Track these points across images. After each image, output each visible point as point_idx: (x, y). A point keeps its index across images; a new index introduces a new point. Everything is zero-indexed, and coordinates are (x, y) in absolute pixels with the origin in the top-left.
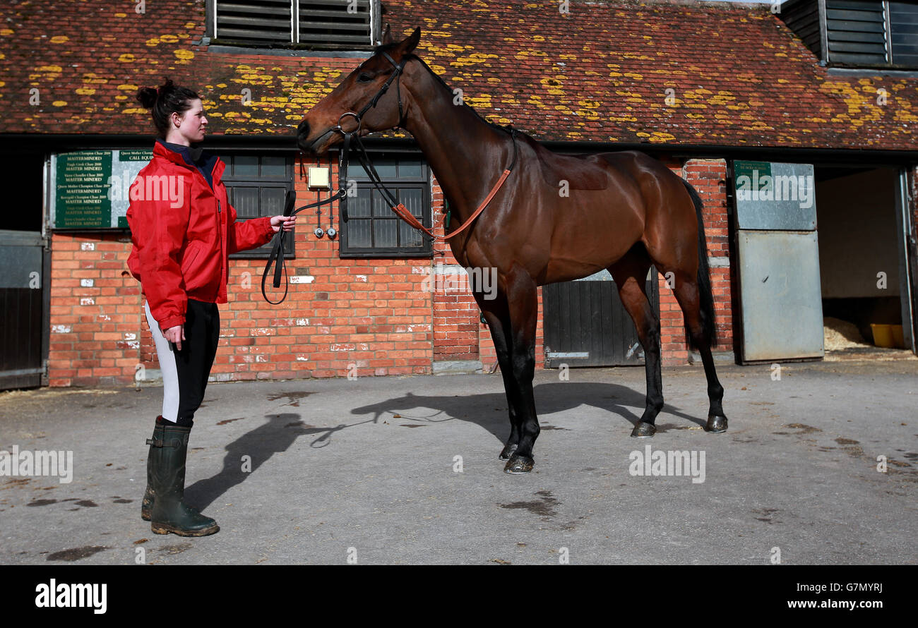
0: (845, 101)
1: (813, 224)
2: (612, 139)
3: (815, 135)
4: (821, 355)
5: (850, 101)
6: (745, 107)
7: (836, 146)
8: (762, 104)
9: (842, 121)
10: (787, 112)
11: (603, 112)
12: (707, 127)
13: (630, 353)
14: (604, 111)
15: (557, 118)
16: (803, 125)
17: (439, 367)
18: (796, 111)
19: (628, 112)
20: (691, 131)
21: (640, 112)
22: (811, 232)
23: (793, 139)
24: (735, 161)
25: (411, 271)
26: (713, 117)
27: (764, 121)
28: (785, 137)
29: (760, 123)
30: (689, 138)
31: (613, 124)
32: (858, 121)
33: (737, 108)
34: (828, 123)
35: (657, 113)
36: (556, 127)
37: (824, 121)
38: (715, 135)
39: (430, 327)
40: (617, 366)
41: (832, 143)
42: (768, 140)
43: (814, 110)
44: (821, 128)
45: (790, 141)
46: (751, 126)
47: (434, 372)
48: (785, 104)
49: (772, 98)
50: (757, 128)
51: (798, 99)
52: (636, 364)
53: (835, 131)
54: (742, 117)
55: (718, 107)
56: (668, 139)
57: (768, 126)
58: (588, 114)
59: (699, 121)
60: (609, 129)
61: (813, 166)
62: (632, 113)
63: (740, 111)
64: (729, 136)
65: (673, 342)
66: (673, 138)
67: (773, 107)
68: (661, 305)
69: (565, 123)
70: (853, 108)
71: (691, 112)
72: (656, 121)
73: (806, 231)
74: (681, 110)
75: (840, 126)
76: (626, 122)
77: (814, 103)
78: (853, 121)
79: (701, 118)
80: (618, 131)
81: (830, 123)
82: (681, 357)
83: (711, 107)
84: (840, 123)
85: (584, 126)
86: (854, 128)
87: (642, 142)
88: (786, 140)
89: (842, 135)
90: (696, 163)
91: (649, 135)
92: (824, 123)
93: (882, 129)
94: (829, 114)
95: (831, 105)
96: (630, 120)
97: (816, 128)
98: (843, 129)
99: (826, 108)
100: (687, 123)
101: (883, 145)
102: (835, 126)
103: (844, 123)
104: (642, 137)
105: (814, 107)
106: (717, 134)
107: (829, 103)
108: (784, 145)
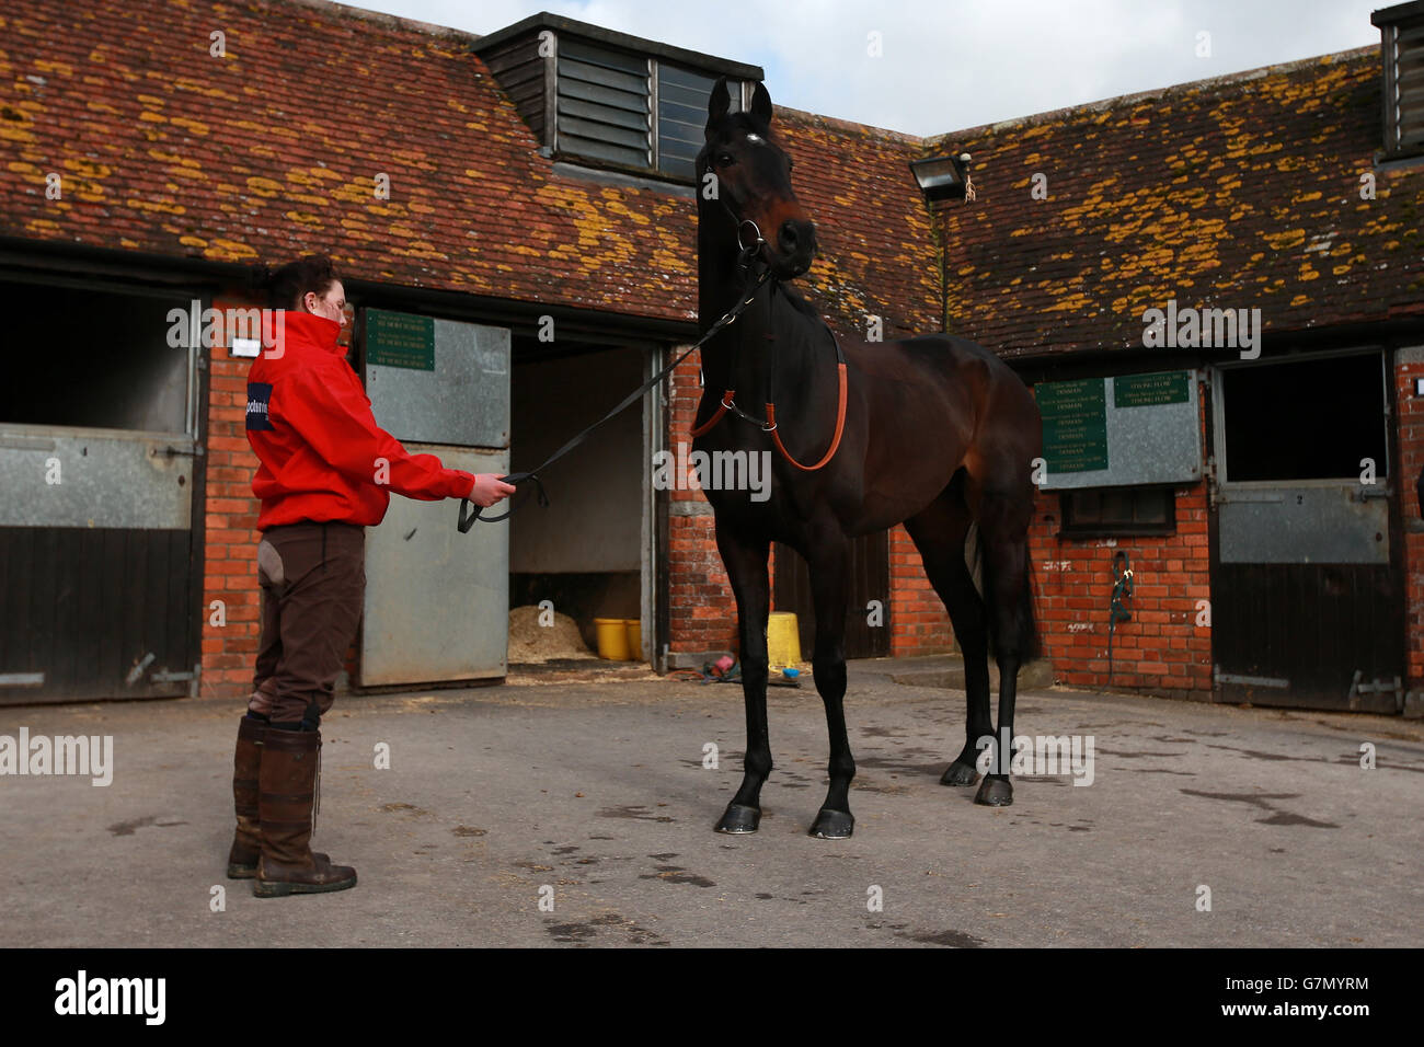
0: (576, 222)
1: (502, 436)
2: (125, 242)
3: (518, 276)
4: (502, 675)
5: (584, 224)
6: (400, 211)
7: (549, 298)
8: (433, 210)
9: (566, 258)
10: (473, 230)
11: (114, 187)
12: (323, 240)
13: (136, 673)
14: (118, 186)
15: (9, 187)
16: (499, 257)
18: (490, 231)
19: (169, 194)
20: (292, 245)
21: (193, 197)
22: (498, 452)
23: (477, 279)
24: (368, 309)
26: (337, 223)
27: (432, 242)
28: (465, 274)
29: (423, 245)
30: (284, 257)
31: (132, 214)
32: (593, 261)
33: (385, 212)
34: (542, 258)
35: (229, 203)
36: (5, 207)
37: (536, 253)
38: (337, 258)
40: (104, 701)
41: (544, 295)
42: (434, 277)
43: (522, 233)
44: (529, 265)
45: (473, 282)
46: (406, 249)
48: (474, 216)
49: (452, 201)
50: (418, 254)
51: (498, 207)
52: (146, 696)
53: (553, 273)
54: (392, 230)
55: (349, 207)
56: (242, 256)
57: (437, 251)
58: (83, 188)
59: (309, 228)
60: (123, 223)
61: (509, 332)
62: (176, 196)
63: (390, 219)
64: (362, 263)
65: (227, 651)
66: (253, 254)
67: (450, 218)
68: (207, 579)
69: (26, 200)
70: (587, 238)
71: (295, 209)
72: (225, 218)
73: (490, 448)
74: (278, 203)
75: (562, 265)
76: (161, 212)
77: (523, 219)
78: (583, 259)
79: (314, 223)
80: (142, 230)
81: (546, 259)
82: (242, 680)
83: (337, 205)
84: (563, 260)
85: (70, 212)
86: (584, 273)
87: (188, 255)
88: (467, 280)
89: (563, 282)
91: (205, 244)
92: (536, 257)
93: (628, 277)
94: (546, 243)
95: (551, 226)
96: (170, 210)
97: (521, 264)
98: (566, 270)
99: (542, 232)
100: (286, 229)
101: (628, 307)
102: (553, 265)
103: (568, 261)
104: (189, 246)
105: (521, 228)
106: (341, 257)
107: (548, 223)
108: (460, 289)
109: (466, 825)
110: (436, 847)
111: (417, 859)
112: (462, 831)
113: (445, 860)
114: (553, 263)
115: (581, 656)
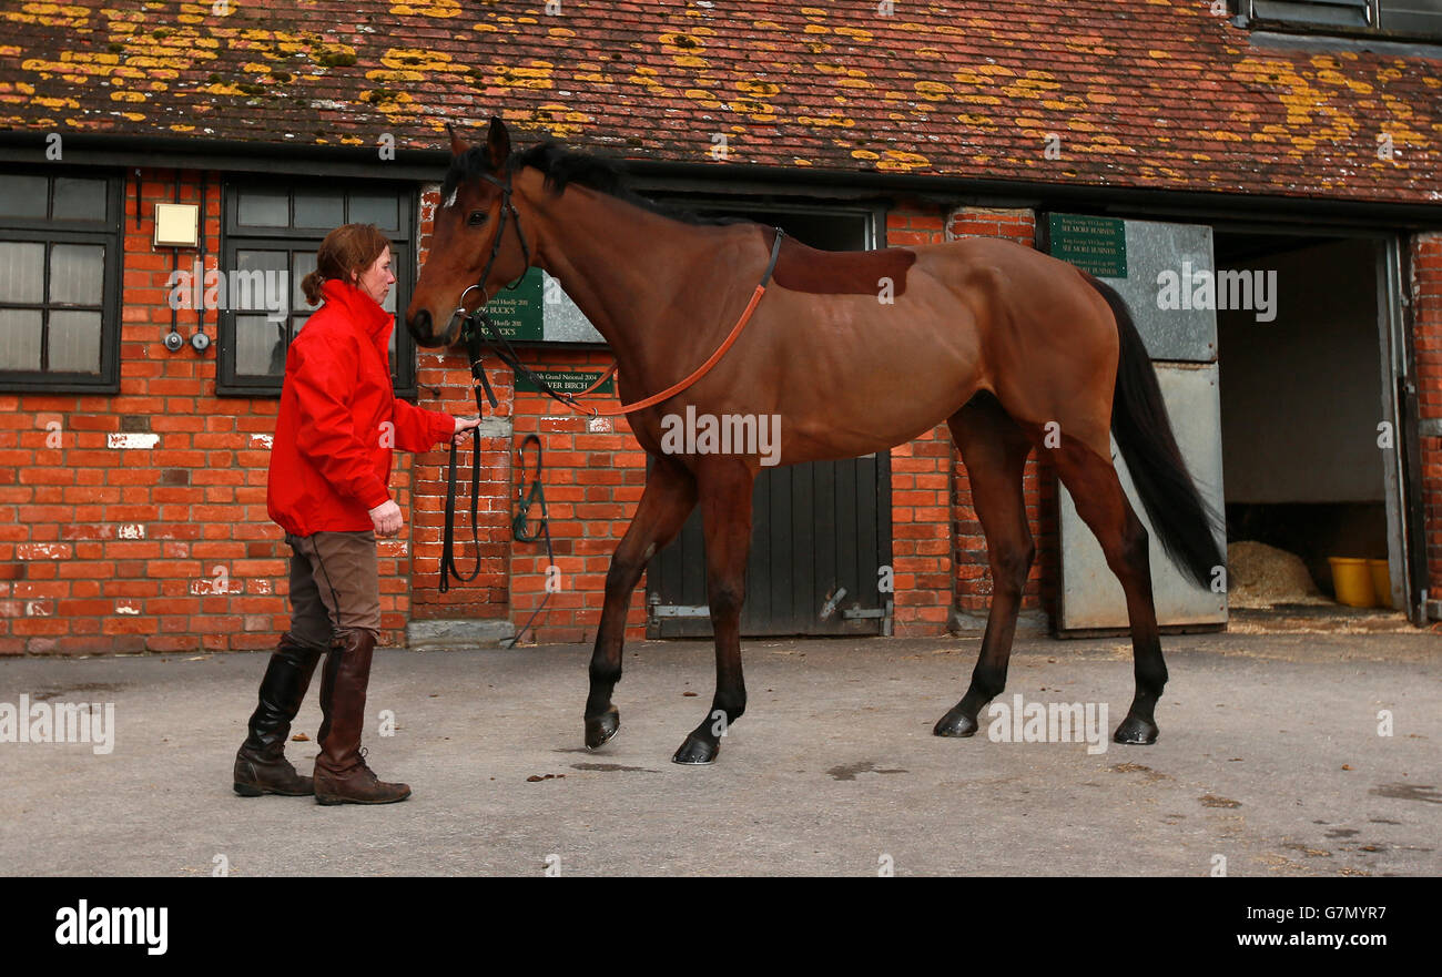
0: (1281, 98)
1: (1208, 350)
2: (798, 161)
3: (1217, 166)
4: (1222, 620)
5: (1292, 99)
6: (1078, 104)
7: (1259, 188)
8: (1114, 99)
9: (1273, 140)
10: (1163, 118)
11: (784, 105)
12: (997, 142)
13: (829, 609)
14: (788, 104)
15: (687, 115)
16: (1194, 145)
17: (419, 631)
18: (1181, 117)
19: (837, 107)
20: (966, 151)
21: (861, 108)
22: (1205, 366)
23: (1171, 173)
24: (1051, 214)
26: (1012, 123)
27: (1116, 135)
28: (1156, 169)
29: (1107, 139)
30: (959, 164)
31: (803, 132)
32: (1305, 141)
33: (1063, 106)
34: (1244, 142)
35: (898, 111)
36: (685, 135)
37: (1238, 138)
38: (1014, 161)
39: (405, 546)
40: (799, 636)
41: (1250, 185)
42: (1122, 174)
43: (1218, 115)
44: (1230, 152)
45: (1166, 176)
46: (1088, 144)
47: (411, 643)
48: (1162, 101)
49: (1136, 87)
50: (1101, 149)
51: (1187, 90)
52: (841, 633)
53: (1259, 158)
54: (1072, 126)
55: (1024, 104)
56: (914, 166)
57: (1122, 145)
58: (754, 109)
59: (982, 131)
60: (795, 141)
61: (1211, 229)
62: (845, 109)
63: (1068, 113)
64: (1041, 164)
65: (918, 588)
66: (924, 162)
67: (1134, 106)
68: (894, 510)
69: (703, 126)
70: (1297, 115)
71: (967, 112)
72: (894, 127)
73: (1195, 362)
74: (948, 106)
75: (1269, 149)
76: (830, 127)
77: (1219, 101)
78: (1295, 140)
79: (985, 125)
80: (814, 147)
81: (1249, 143)
82: (934, 619)
83: (1010, 104)
84: (1269, 143)
85: (743, 134)
86: (1295, 156)
87: (861, 170)
88: (1159, 175)
89: (1272, 169)
90: (972, 217)
91: (877, 157)
92: (1238, 142)
93: (1350, 157)
94: (1248, 125)
95: (1252, 106)
96: (840, 124)
97: (1221, 151)
98: (1276, 155)
99: (1242, 113)
100: (956, 134)
101: (1353, 192)
102: (1258, 150)
103: (1277, 144)
104: (861, 159)
105: (1216, 110)
106: (1018, 159)
107: (1248, 102)
108: (1151, 184)
109: (1217, 796)
110: (1183, 817)
111: (1164, 829)
112: (1210, 801)
113: (1199, 833)
114: (1258, 148)
115: (1313, 601)
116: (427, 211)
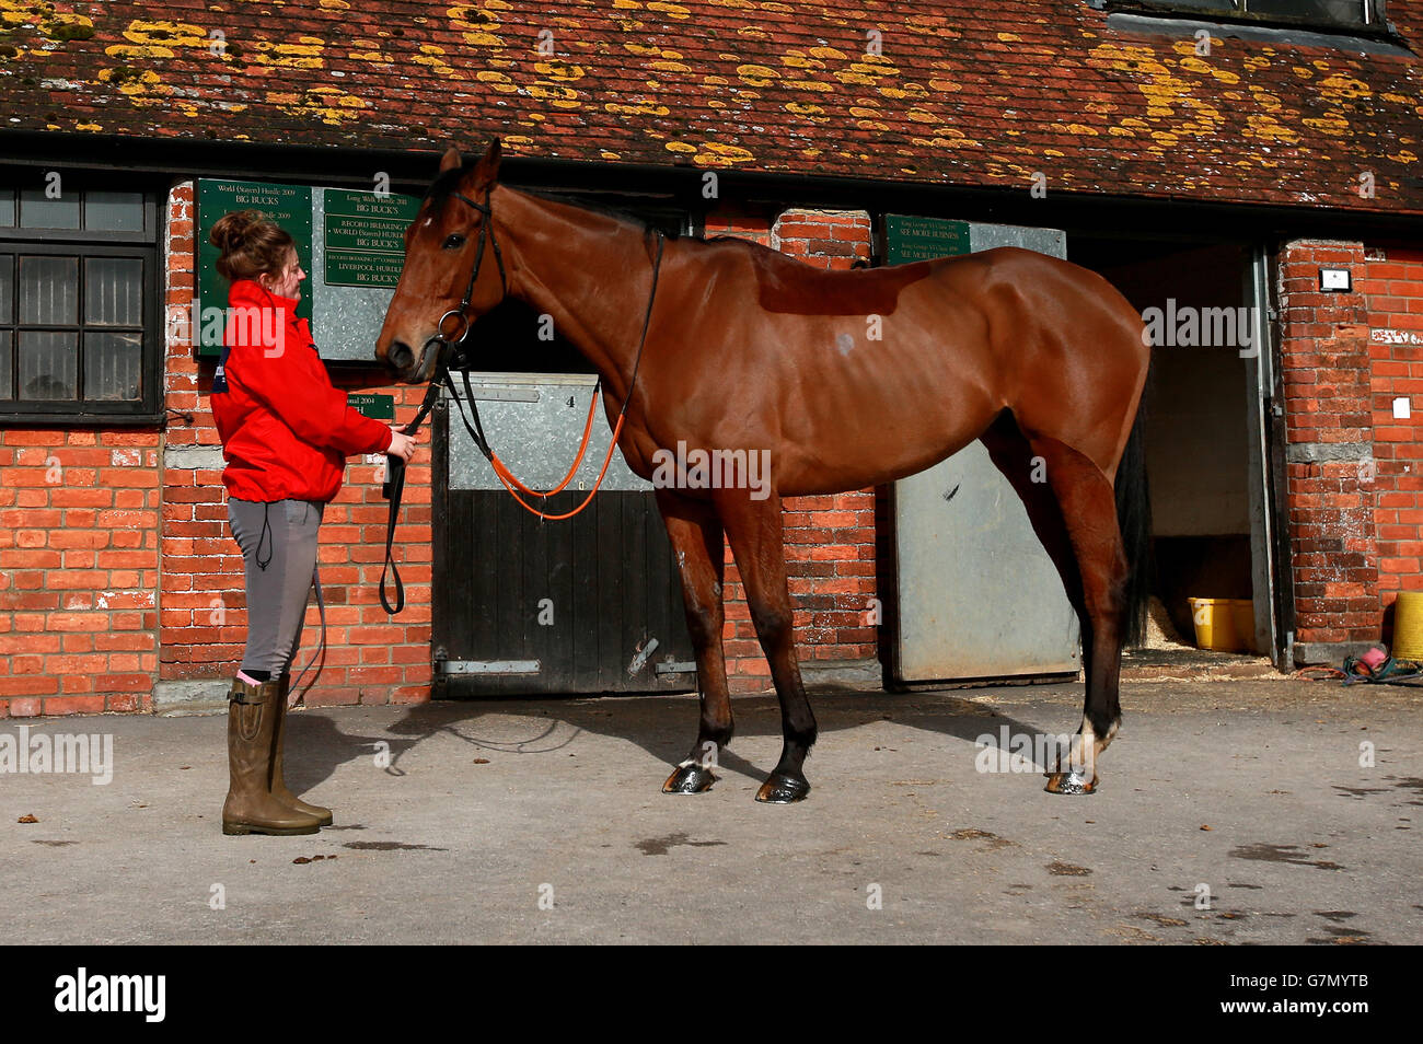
0: (1142, 88)
2: (605, 154)
3: (1071, 162)
4: (1074, 668)
5: (1153, 89)
6: (919, 92)
7: (1114, 189)
8: (959, 87)
9: (1132, 134)
10: (1012, 108)
11: (590, 90)
12: (829, 134)
13: (638, 662)
14: (593, 88)
15: (479, 100)
16: (1046, 139)
17: (169, 695)
18: (1032, 107)
19: (650, 93)
20: (793, 144)
21: (677, 95)
23: (1021, 170)
24: (888, 215)
25: (110, 460)
26: (845, 113)
27: (961, 127)
28: (1004, 165)
29: (950, 131)
30: (787, 159)
31: (611, 121)
32: (1167, 136)
33: (901, 94)
34: (1101, 136)
35: (719, 98)
36: (476, 122)
37: (1094, 132)
38: (848, 155)
39: (153, 596)
40: (605, 694)
41: (1107, 184)
42: (966, 171)
43: (1073, 107)
44: (1085, 146)
45: (1016, 173)
46: (930, 138)
47: (158, 708)
48: (1011, 90)
49: (983, 74)
50: (945, 143)
51: (1039, 78)
52: (652, 689)
53: (1116, 155)
54: (912, 116)
55: (860, 91)
56: (736, 160)
57: (967, 138)
58: (556, 94)
59: (812, 121)
60: (602, 131)
61: (1064, 233)
62: (658, 95)
63: (908, 102)
64: (877, 159)
65: (739, 637)
66: (750, 158)
67: (982, 96)
69: (498, 113)
70: (1158, 107)
71: (795, 100)
72: (714, 116)
74: (774, 94)
75: (1128, 144)
76: (642, 115)
77: (1073, 90)
78: (1155, 135)
79: (816, 114)
80: (622, 137)
81: (1105, 138)
83: (844, 91)
84: (1127, 138)
85: (543, 122)
86: (1156, 152)
87: (676, 165)
88: (1007, 171)
89: (1130, 166)
90: (801, 218)
91: (694, 149)
92: (1093, 136)
93: (1215, 154)
94: (1105, 117)
95: (1110, 96)
96: (653, 112)
97: (1075, 146)
98: (1134, 151)
99: (1099, 103)
100: (785, 125)
101: (1218, 192)
102: (1116, 146)
103: (1136, 138)
104: (677, 153)
105: (1072, 100)
106: (853, 154)
107: (1105, 92)
108: (999, 183)
109: (1065, 862)
110: (1029, 887)
111: (1007, 901)
112: (1059, 869)
113: (1044, 905)
114: (1115, 143)
115: (1174, 646)
116: (177, 209)
